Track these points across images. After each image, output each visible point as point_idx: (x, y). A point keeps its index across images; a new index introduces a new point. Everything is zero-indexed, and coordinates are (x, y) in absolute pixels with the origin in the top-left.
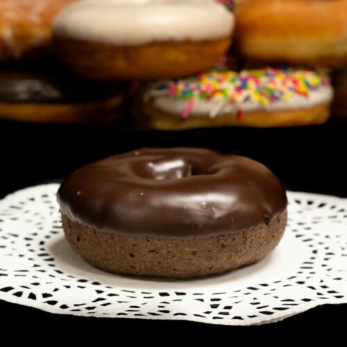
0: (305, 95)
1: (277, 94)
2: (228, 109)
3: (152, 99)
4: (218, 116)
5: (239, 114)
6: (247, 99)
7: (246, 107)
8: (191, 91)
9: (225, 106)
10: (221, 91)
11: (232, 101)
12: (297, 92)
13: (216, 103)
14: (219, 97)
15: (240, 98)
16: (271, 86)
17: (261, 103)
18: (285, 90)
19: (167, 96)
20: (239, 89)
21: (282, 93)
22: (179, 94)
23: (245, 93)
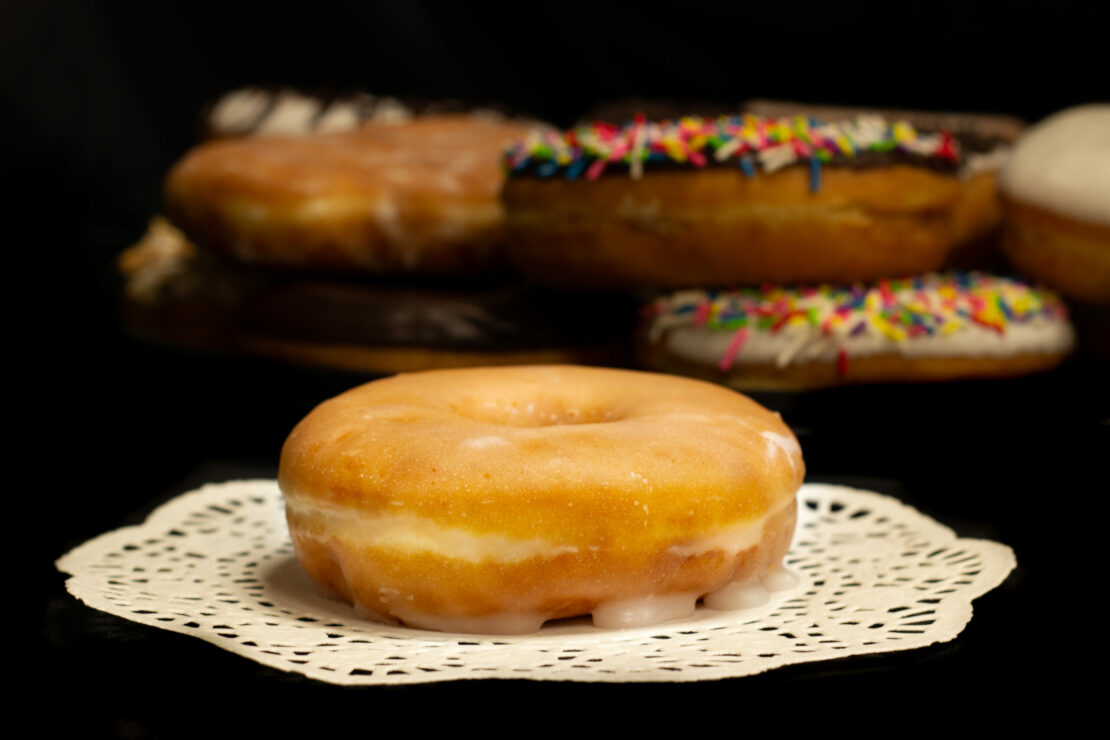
0: (998, 329)
1: (929, 322)
2: (816, 350)
3: (666, 333)
4: (793, 366)
5: (842, 360)
6: (859, 330)
7: (856, 347)
8: (743, 314)
9: (808, 344)
10: (804, 313)
11: (826, 332)
12: (976, 319)
13: (791, 338)
14: (798, 325)
15: (843, 326)
16: (918, 306)
17: (890, 339)
18: (948, 314)
19: (691, 327)
20: (843, 311)
21: (939, 320)
22: (715, 321)
23: (855, 318)
